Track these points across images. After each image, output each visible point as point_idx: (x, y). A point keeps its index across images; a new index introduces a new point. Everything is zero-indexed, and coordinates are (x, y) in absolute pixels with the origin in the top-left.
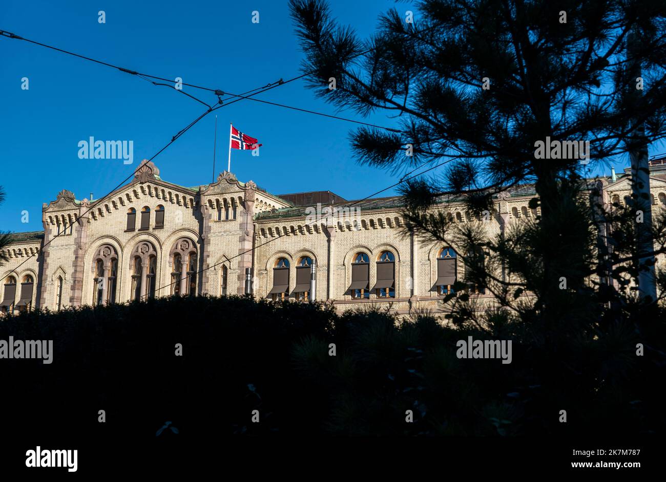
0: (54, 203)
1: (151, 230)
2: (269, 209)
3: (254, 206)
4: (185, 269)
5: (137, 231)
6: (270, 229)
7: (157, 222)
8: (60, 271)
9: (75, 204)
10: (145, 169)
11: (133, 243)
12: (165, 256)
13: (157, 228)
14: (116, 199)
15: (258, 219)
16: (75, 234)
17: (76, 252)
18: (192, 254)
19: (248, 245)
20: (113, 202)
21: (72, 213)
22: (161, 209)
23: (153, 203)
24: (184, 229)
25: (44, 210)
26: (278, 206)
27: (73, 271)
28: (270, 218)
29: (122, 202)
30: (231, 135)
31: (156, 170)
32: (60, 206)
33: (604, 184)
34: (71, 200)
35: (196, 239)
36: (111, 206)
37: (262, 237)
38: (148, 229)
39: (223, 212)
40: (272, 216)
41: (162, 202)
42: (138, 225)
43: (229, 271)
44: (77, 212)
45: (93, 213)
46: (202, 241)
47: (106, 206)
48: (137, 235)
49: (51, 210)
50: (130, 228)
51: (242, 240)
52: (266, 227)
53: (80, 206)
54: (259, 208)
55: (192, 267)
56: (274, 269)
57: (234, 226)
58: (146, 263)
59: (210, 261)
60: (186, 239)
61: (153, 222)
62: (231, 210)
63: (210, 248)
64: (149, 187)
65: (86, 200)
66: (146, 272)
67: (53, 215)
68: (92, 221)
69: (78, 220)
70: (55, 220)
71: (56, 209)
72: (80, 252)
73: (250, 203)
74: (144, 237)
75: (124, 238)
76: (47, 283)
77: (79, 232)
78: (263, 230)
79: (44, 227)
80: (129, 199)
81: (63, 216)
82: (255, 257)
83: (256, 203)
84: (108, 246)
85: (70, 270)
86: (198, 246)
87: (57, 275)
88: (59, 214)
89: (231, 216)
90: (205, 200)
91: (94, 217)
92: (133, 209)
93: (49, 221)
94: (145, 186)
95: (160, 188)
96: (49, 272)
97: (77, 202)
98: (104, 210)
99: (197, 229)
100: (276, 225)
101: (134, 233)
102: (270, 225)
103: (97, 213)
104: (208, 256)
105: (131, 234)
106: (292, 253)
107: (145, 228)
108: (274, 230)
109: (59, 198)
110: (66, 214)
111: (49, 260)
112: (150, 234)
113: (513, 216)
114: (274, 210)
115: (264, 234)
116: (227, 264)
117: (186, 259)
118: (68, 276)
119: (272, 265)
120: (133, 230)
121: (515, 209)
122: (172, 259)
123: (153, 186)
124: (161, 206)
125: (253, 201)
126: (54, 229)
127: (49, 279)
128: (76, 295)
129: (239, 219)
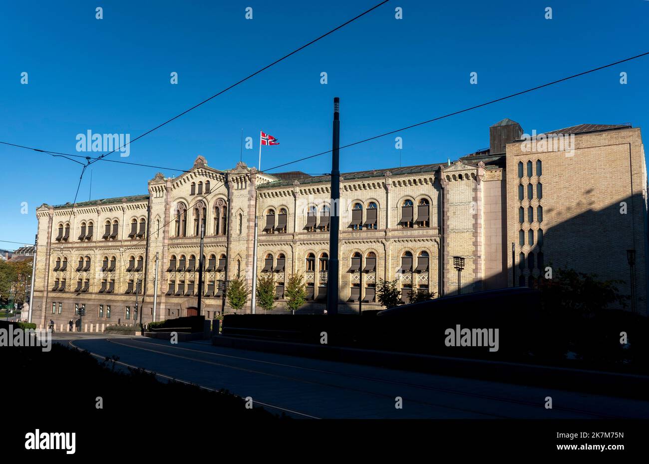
0: (154, 180)
1: (203, 194)
2: (265, 182)
3: (256, 181)
4: (221, 216)
5: (196, 195)
6: (264, 194)
7: (206, 190)
8: (158, 216)
9: (164, 180)
10: (199, 161)
11: (194, 201)
12: (211, 209)
13: (206, 193)
14: (185, 177)
15: (258, 188)
16: (165, 197)
17: (165, 206)
18: (225, 207)
19: (253, 202)
20: (184, 179)
21: (163, 185)
22: (208, 183)
23: (204, 179)
24: (220, 194)
25: (149, 184)
26: (271, 180)
27: (164, 216)
28: (264, 187)
29: (188, 179)
30: (261, 137)
31: (206, 161)
32: (157, 182)
33: (442, 168)
34: (162, 178)
35: (226, 199)
36: (183, 181)
37: (261, 198)
38: (201, 194)
39: (240, 184)
40: (267, 186)
41: (208, 179)
42: (197, 191)
43: (243, 216)
44: (165, 185)
45: (173, 185)
46: (229, 200)
47: (180, 181)
48: (196, 197)
49: (152, 183)
50: (193, 194)
51: (250, 200)
52: (263, 192)
53: (166, 181)
54: (259, 182)
55: (225, 215)
56: (267, 216)
57: (245, 192)
58: (201, 212)
59: (233, 211)
60: (221, 199)
61: (204, 190)
62: (243, 183)
63: (233, 204)
64: (202, 170)
65: (170, 178)
66: (201, 217)
67: (153, 186)
68: (173, 189)
69: (166, 189)
70: (154, 189)
71: (155, 183)
72: (168, 206)
73: (253, 179)
74: (200, 198)
75: (190, 198)
76: (152, 223)
77: (167, 195)
78: (261, 194)
79: (149, 193)
80: (192, 177)
81: (158, 187)
82: (257, 209)
83: (257, 179)
84: (182, 203)
85: (163, 216)
86: (227, 203)
87: (156, 219)
88: (156, 186)
89: (244, 187)
90: (230, 179)
91: (174, 187)
92: (194, 183)
93: (151, 189)
94: (200, 170)
95: (207, 171)
96: (152, 217)
97: (165, 179)
98: (179, 183)
99: (227, 194)
100: (268, 191)
101: (195, 196)
102: (265, 191)
103: (176, 185)
104: (232, 209)
105: (193, 197)
106: (276, 207)
107: (200, 193)
108: (266, 194)
109: (156, 177)
110: (159, 186)
111: (152, 211)
112: (202, 196)
113: (393, 186)
114: (268, 183)
115: (261, 196)
116: (242, 213)
117: (222, 210)
118: (162, 220)
119: (265, 213)
120: (194, 194)
121: (394, 182)
122: (214, 210)
123: (204, 170)
124: (208, 181)
125: (255, 178)
126: (154, 194)
127: (153, 221)
128: (166, 229)
129: (248, 188)
